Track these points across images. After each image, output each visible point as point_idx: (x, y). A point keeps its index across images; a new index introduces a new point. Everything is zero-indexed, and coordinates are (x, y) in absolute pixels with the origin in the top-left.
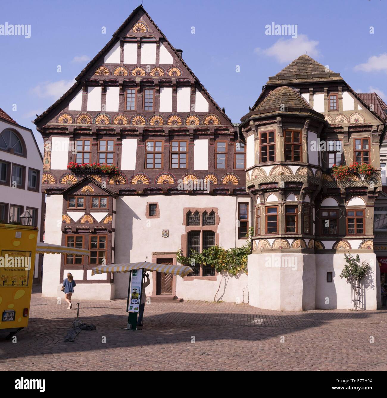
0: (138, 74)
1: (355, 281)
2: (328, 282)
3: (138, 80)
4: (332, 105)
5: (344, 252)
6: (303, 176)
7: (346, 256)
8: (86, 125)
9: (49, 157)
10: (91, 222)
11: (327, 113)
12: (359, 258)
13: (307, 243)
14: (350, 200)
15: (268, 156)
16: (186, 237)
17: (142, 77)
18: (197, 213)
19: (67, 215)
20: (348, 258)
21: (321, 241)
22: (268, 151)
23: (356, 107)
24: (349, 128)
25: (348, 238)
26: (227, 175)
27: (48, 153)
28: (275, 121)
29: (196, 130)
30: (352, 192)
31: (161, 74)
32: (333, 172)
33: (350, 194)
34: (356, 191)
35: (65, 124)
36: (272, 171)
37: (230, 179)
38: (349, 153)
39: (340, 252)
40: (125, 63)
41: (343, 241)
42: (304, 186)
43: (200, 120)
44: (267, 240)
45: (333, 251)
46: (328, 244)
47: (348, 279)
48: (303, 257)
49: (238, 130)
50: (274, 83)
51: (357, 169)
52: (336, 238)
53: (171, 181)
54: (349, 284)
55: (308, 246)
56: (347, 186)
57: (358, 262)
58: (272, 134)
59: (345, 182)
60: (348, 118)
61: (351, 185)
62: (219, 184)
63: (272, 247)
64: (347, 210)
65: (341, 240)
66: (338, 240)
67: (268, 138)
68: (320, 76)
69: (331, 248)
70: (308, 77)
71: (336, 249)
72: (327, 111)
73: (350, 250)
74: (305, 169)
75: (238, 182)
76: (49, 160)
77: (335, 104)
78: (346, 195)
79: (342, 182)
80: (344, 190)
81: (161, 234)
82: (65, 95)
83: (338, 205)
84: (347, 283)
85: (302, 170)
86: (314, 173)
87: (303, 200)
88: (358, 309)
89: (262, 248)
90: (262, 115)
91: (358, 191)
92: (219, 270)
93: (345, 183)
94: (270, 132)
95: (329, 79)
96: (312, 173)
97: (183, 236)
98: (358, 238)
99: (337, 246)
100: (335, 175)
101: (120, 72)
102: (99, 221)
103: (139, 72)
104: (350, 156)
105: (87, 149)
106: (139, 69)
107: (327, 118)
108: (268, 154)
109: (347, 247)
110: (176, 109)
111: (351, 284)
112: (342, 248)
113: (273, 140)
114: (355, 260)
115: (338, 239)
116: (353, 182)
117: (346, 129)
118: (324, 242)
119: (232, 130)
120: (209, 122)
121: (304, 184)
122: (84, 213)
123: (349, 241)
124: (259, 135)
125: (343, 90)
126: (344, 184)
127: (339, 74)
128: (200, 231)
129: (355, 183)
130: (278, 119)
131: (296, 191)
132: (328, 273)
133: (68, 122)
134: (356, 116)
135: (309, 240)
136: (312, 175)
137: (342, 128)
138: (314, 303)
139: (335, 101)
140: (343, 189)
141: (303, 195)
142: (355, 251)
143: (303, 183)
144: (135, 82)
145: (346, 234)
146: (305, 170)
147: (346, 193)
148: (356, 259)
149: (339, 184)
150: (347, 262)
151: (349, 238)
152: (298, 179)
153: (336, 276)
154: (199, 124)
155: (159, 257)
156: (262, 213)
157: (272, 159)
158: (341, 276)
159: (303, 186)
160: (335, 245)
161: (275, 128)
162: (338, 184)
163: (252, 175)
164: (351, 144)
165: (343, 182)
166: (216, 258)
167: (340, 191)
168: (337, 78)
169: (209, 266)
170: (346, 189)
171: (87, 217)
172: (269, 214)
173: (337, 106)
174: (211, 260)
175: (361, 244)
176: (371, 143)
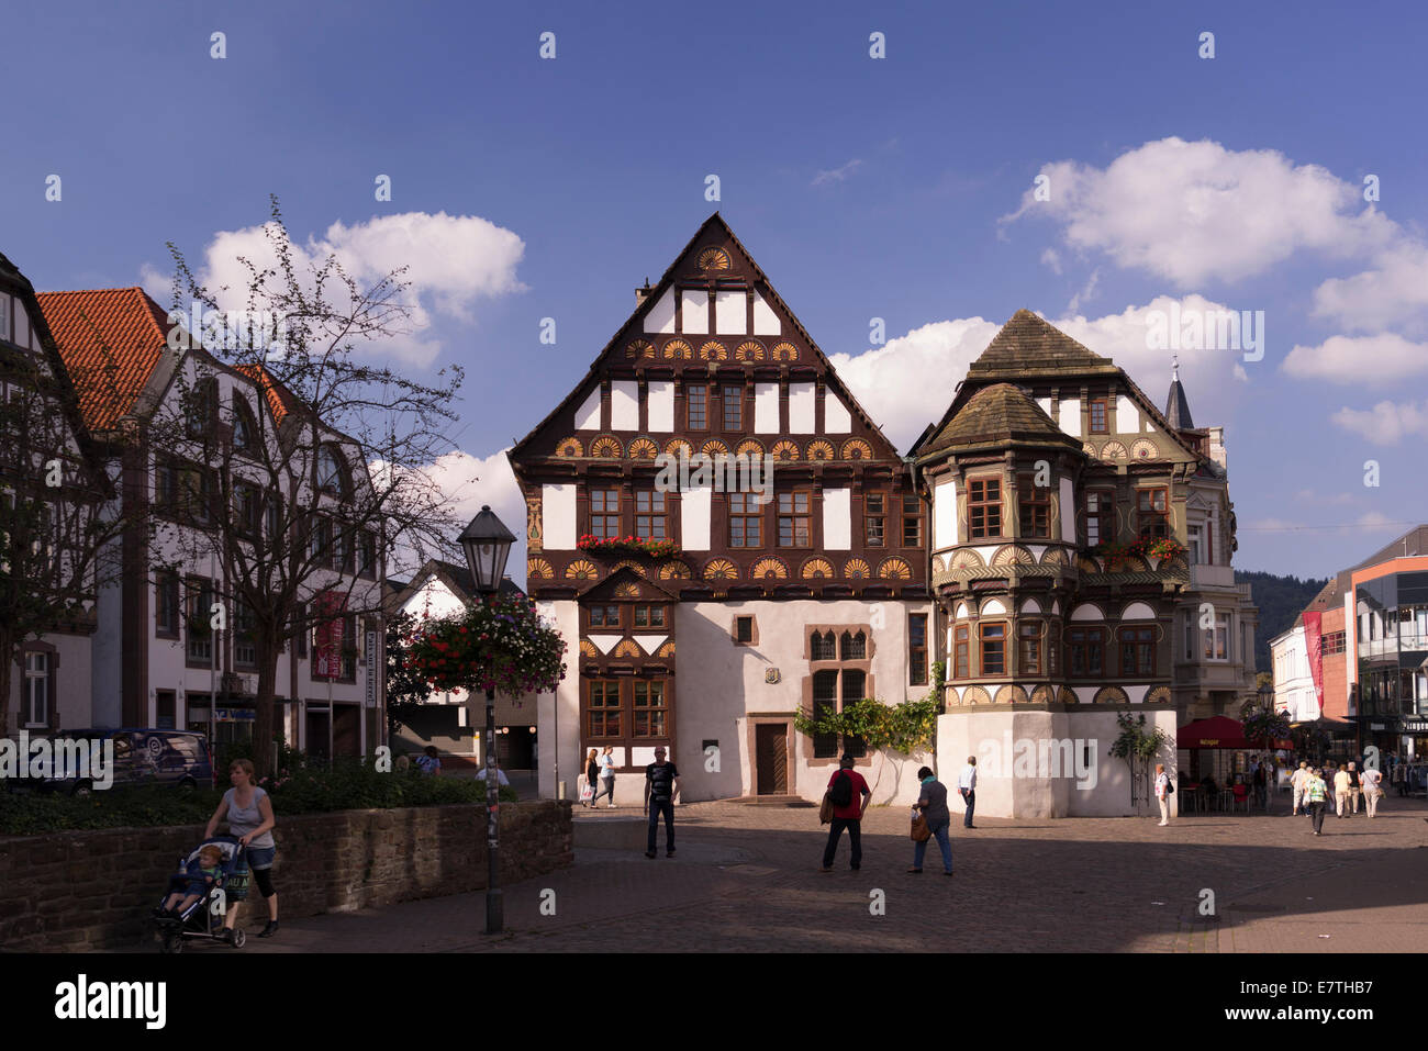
0: (713, 354)
3: (713, 367)
4: (1095, 421)
5: (1116, 708)
6: (1053, 565)
7: (1120, 716)
8: (612, 459)
9: (538, 525)
10: (636, 654)
11: (1086, 438)
12: (1143, 717)
13: (1057, 692)
14: (1125, 608)
15: (986, 526)
16: (811, 682)
17: (720, 361)
18: (831, 636)
19: (589, 641)
20: (1124, 721)
21: (1073, 689)
22: (986, 515)
23: (1142, 427)
24: (1130, 467)
25: (1123, 682)
26: (888, 560)
27: (535, 517)
28: (1001, 457)
29: (826, 470)
30: (1133, 594)
31: (759, 356)
33: (1128, 597)
34: (1139, 590)
35: (571, 458)
36: (997, 556)
37: (895, 567)
38: (1127, 517)
39: (1109, 708)
40: (684, 332)
41: (1113, 689)
42: (1055, 585)
43: (834, 450)
44: (986, 687)
45: (1096, 707)
46: (1085, 694)
48: (1050, 718)
49: (912, 472)
50: (982, 375)
52: (1100, 681)
53: (781, 572)
55: (1058, 698)
56: (1123, 582)
57: (1141, 728)
58: (994, 483)
60: (1128, 449)
61: (1131, 579)
62: (874, 578)
63: (995, 701)
64: (1121, 629)
65: (1110, 685)
66: (1105, 686)
67: (985, 490)
68: (1073, 363)
69: (1091, 702)
70: (1048, 364)
71: (1101, 704)
72: (1086, 432)
73: (1129, 706)
74: (1056, 552)
75: (910, 574)
76: (539, 530)
77: (1103, 421)
78: (1121, 601)
81: (764, 676)
82: (568, 398)
83: (1103, 619)
85: (1050, 554)
86: (1070, 559)
89: (973, 703)
90: (973, 447)
91: (1143, 590)
92: (877, 746)
94: (990, 479)
95: (1092, 371)
96: (1067, 560)
97: (804, 679)
98: (1142, 681)
99: (1103, 698)
100: (1101, 560)
101: (677, 351)
102: (650, 652)
103: (714, 351)
104: (1130, 523)
105: (613, 508)
106: (713, 345)
107: (1087, 448)
108: (985, 522)
109: (1120, 700)
110: (788, 428)
112: (1111, 702)
113: (995, 495)
114: (1137, 724)
115: (1103, 683)
116: (1136, 574)
117: (1122, 471)
118: (1077, 690)
119: (897, 470)
120: (853, 452)
121: (1055, 581)
122: (621, 637)
123: (1124, 688)
124: (967, 485)
125: (1119, 393)
126: (1118, 577)
127: (1111, 360)
128: (836, 672)
129: (1139, 576)
130: (1008, 454)
131: (1037, 594)
133: (576, 453)
134: (1144, 445)
135: (1059, 687)
136: (1067, 564)
137: (1116, 468)
139: (1103, 414)
140: (1117, 588)
142: (1137, 707)
143: (1054, 579)
144: (707, 372)
145: (1119, 675)
146: (1056, 554)
147: (1121, 596)
148: (1138, 722)
150: (1122, 726)
151: (1125, 682)
152: (1045, 572)
154: (834, 458)
155: (760, 722)
156: (974, 637)
157: (995, 531)
158: (1110, 754)
159: (1053, 585)
160: (1098, 696)
161: (999, 471)
163: (951, 563)
164: (1132, 499)
166: (871, 722)
168: (1107, 369)
169: (858, 737)
170: (1122, 586)
171: (628, 645)
172: (988, 638)
173: (1107, 425)
174: (864, 725)
175: (1148, 694)
176: (1171, 498)
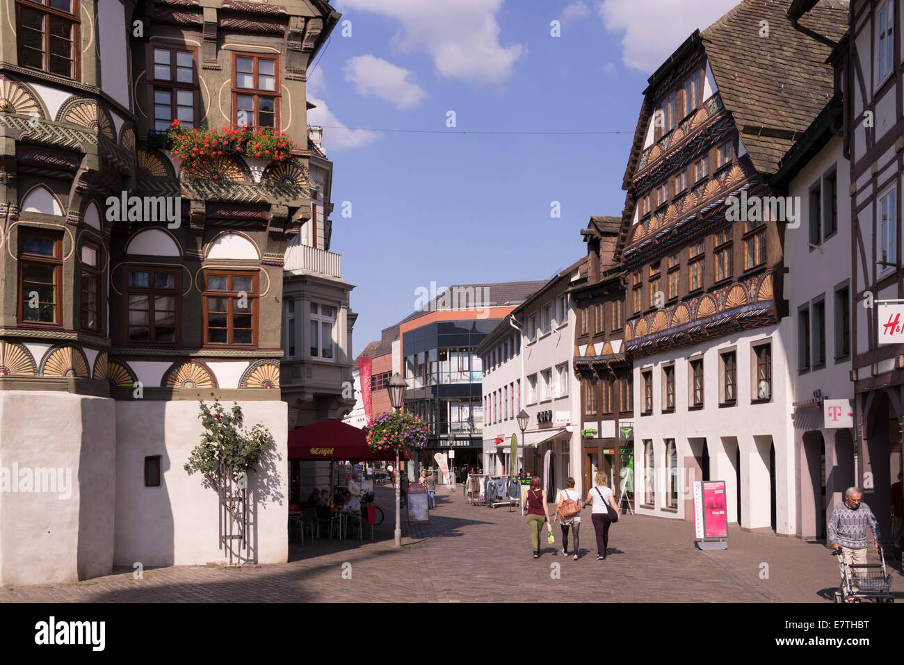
1: (228, 481)
2: (148, 484)
5: (197, 395)
6: (84, 130)
7: (203, 407)
12: (240, 413)
13: (91, 360)
14: (214, 241)
20: (209, 416)
21: (128, 363)
24: (221, 13)
25: (209, 355)
30: (225, 219)
32: (169, 148)
33: (217, 223)
34: (235, 213)
38: (216, 94)
39: (186, 396)
41: (193, 365)
42: (85, 166)
45: (163, 392)
46: (148, 373)
47: (208, 476)
48: (80, 405)
51: (244, 143)
52: (172, 353)
54: (211, 490)
55: (94, 371)
56: (210, 196)
57: (237, 427)
59: (206, 184)
61: (223, 193)
64: (205, 272)
65: (188, 359)
66: (180, 361)
69: (158, 384)
71: (172, 388)
73: (215, 392)
74: (89, 106)
78: (205, 227)
79: (196, 182)
80: (201, 208)
83: (179, 255)
84: (206, 487)
85: (78, 108)
86: (118, 130)
87: (79, 215)
88: (235, 560)
91: (242, 214)
93: (203, 185)
96: (111, 128)
98: (236, 355)
99: (175, 379)
100: (176, 157)
104: (222, 105)
109: (203, 382)
111: (216, 489)
112: (189, 386)
114: (229, 420)
115: (178, 356)
116: (229, 184)
117: (210, 17)
118: (135, 366)
121: (85, 159)
123: (210, 365)
126: (202, 187)
129: (234, 187)
131: (58, 182)
132: (148, 459)
135: (97, 352)
136: (111, 136)
137: (199, 10)
138: (112, 551)
140: (200, 205)
141: (81, 198)
142: (229, 394)
143: (83, 155)
145: (202, 344)
146: (90, 111)
147: (207, 219)
148: (232, 416)
149: (187, 187)
150: (207, 424)
151: (212, 355)
152: (66, 138)
153: (171, 466)
158: (187, 468)
159: (81, 167)
160: (169, 376)
162: (183, 187)
164: (225, 67)
165: (198, 180)
167: (189, 210)
170: (208, 203)
175: (246, 375)
176: (284, 73)
